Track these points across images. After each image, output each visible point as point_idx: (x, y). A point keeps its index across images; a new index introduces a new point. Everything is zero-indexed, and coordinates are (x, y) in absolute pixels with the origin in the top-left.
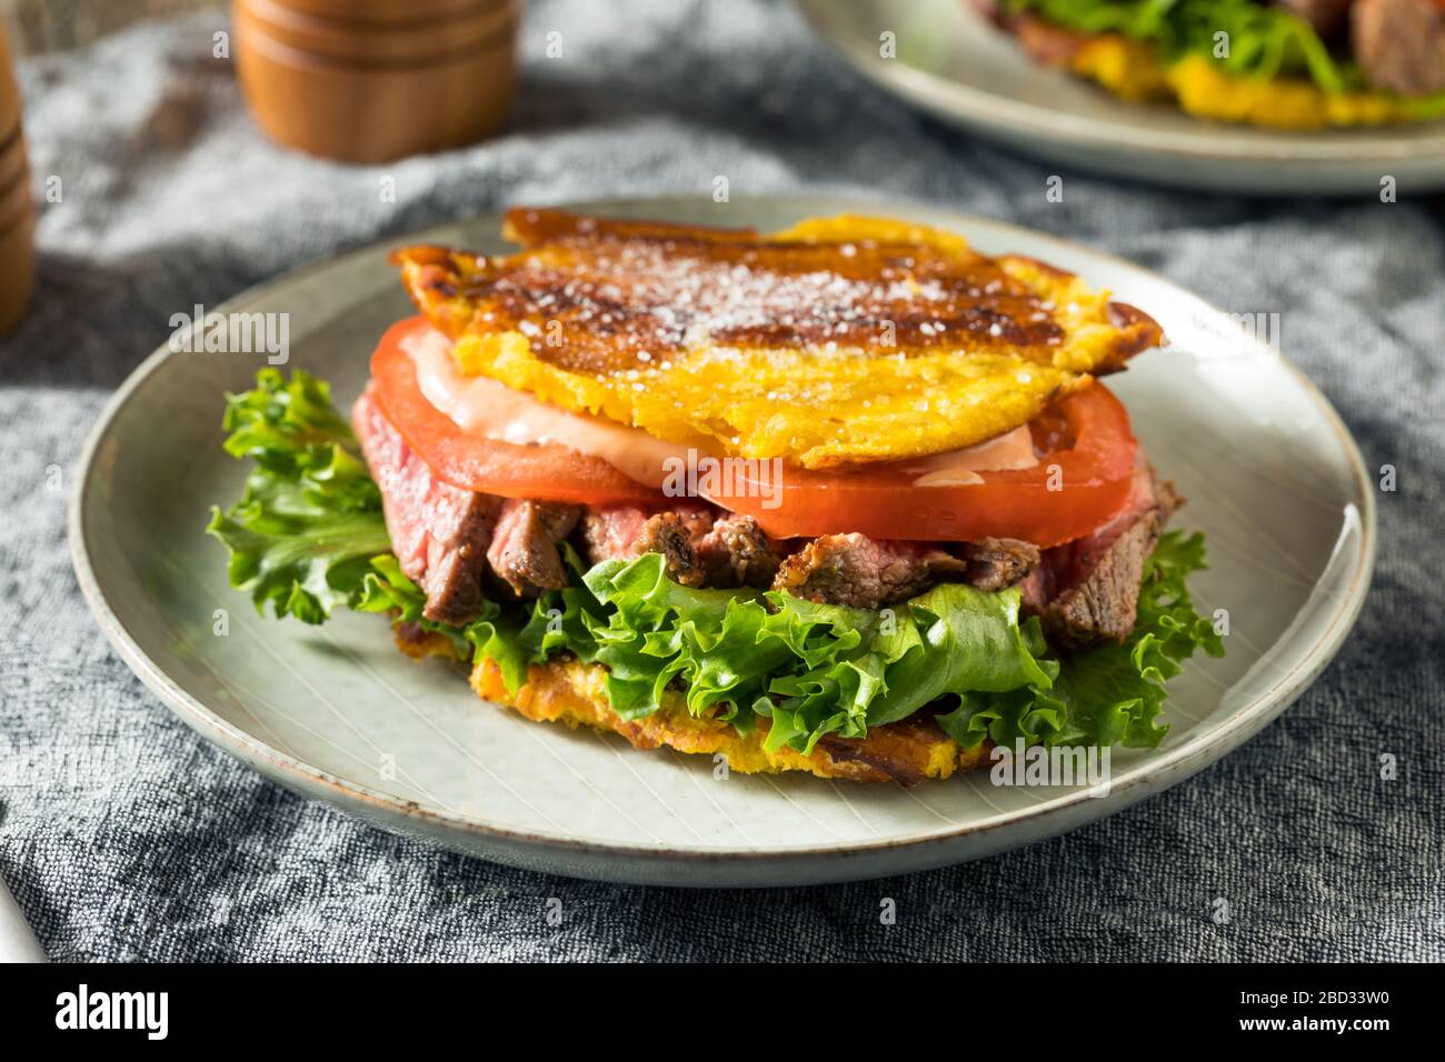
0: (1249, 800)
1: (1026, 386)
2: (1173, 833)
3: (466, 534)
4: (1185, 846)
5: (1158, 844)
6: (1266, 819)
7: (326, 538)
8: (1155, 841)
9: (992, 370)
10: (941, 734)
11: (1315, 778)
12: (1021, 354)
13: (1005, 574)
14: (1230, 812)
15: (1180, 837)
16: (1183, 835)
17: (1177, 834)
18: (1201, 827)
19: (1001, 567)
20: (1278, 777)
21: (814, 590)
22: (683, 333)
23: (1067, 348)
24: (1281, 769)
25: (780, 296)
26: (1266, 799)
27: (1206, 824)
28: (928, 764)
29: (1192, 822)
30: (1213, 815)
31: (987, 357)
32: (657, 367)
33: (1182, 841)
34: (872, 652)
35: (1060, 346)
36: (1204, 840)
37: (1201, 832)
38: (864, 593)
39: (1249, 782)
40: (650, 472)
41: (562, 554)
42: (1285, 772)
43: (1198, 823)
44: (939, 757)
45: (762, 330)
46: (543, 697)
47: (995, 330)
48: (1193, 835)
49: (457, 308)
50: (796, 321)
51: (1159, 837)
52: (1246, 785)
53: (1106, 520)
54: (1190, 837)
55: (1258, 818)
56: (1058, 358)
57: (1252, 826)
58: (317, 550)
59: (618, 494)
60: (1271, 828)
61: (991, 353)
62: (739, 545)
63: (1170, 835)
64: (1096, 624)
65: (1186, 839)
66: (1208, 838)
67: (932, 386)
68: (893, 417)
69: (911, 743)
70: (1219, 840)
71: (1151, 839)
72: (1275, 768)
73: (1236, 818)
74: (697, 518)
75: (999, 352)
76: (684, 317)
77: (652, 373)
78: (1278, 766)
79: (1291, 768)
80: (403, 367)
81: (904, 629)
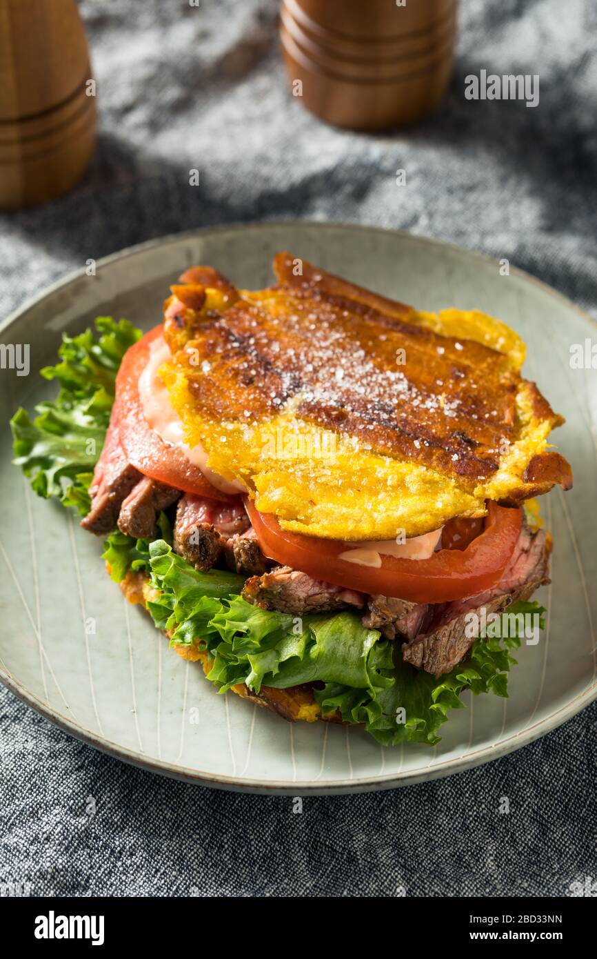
0: (494, 783)
1: (438, 510)
2: (435, 792)
3: (116, 487)
4: (437, 802)
5: (424, 795)
6: (494, 799)
7: (72, 445)
8: (423, 792)
9: (431, 487)
10: (312, 700)
11: (536, 784)
12: (457, 481)
13: (375, 623)
14: (477, 788)
15: (437, 796)
16: (439, 796)
17: (436, 794)
18: (453, 793)
19: (374, 619)
20: (517, 775)
21: (263, 599)
22: (284, 399)
23: (485, 486)
24: (521, 771)
25: (362, 385)
26: (504, 786)
27: (457, 793)
28: (297, 715)
29: (450, 788)
30: (465, 787)
31: (436, 476)
32: (249, 424)
33: (436, 799)
34: (274, 650)
35: (483, 482)
36: (449, 803)
37: (450, 799)
38: (292, 608)
39: (500, 772)
40: (223, 485)
41: (158, 516)
42: (522, 773)
43: (453, 791)
44: (306, 711)
45: (328, 411)
46: (130, 591)
47: (455, 457)
48: (444, 798)
49: (180, 336)
50: (353, 411)
51: (426, 791)
52: (497, 772)
53: (472, 593)
54: (442, 798)
55: (490, 798)
56: (477, 491)
57: (482, 803)
58: (62, 451)
59: (200, 493)
60: (494, 807)
61: (440, 473)
62: (239, 554)
63: (433, 792)
64: (423, 665)
65: (440, 799)
66: (452, 802)
67: (386, 491)
68: (345, 510)
69: (291, 700)
70: (458, 806)
71: (422, 790)
72: (518, 769)
73: (478, 794)
74: (241, 519)
75: (446, 475)
76: (297, 384)
77: (244, 427)
78: (520, 768)
79: (526, 773)
80: (142, 360)
81: (299, 641)
